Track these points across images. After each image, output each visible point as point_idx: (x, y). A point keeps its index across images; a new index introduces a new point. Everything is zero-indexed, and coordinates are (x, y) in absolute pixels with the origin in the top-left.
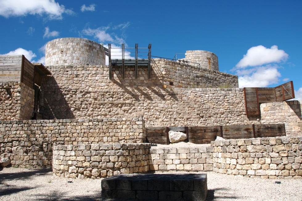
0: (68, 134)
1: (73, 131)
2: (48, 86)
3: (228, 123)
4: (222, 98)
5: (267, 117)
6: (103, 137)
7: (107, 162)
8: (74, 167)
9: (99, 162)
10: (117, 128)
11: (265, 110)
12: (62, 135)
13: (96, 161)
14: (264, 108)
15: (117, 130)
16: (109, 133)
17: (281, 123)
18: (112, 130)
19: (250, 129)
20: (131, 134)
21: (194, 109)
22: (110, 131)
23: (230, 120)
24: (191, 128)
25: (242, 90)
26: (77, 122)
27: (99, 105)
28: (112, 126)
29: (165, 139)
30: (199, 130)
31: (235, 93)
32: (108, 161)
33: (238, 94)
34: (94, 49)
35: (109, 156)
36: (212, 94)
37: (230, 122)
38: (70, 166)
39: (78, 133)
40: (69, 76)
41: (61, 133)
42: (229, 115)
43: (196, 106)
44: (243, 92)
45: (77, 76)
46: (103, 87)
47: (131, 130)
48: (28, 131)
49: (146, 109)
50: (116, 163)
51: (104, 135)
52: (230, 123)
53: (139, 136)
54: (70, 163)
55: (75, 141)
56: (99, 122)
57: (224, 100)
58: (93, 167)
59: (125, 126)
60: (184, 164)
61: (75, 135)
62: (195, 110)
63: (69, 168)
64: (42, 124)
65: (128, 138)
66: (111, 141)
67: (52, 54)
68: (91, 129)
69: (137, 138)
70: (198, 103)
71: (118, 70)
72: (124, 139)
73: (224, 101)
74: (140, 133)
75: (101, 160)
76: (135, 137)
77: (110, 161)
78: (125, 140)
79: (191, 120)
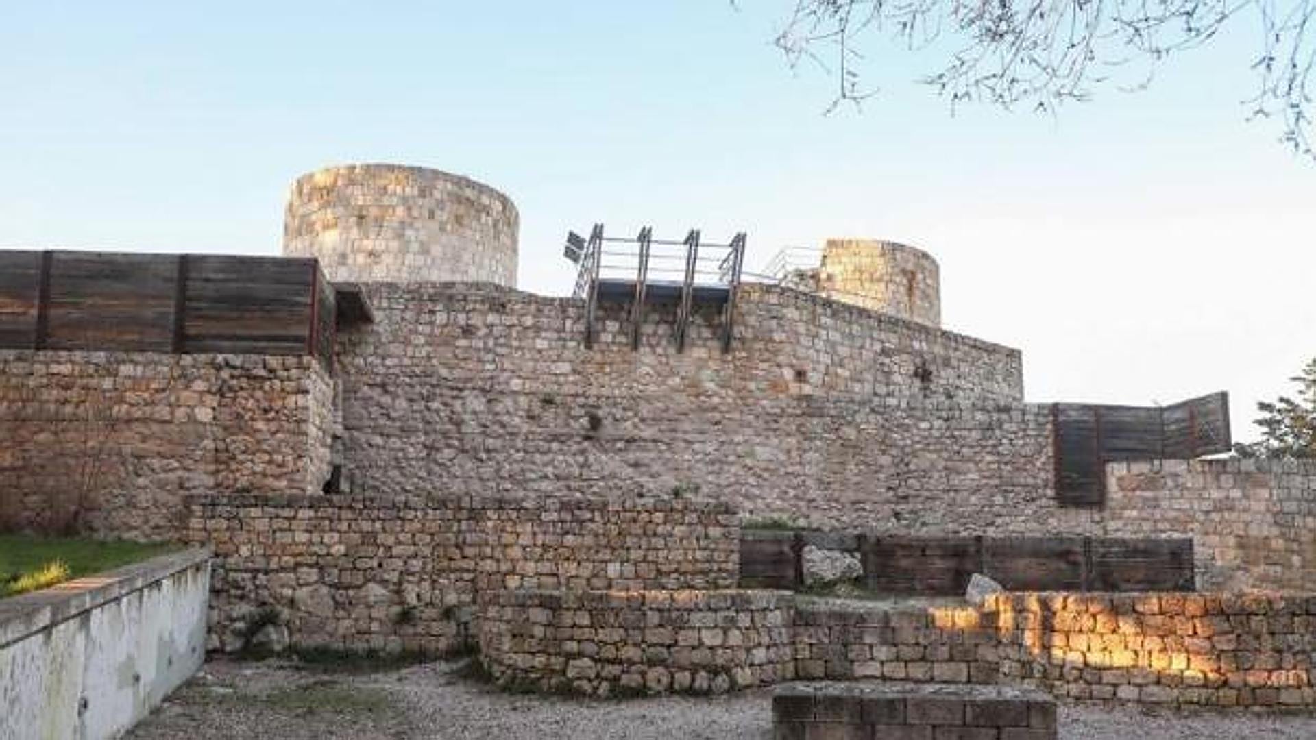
0: (488, 551)
1: (508, 538)
2: (360, 361)
3: (992, 524)
4: (975, 435)
5: (1127, 513)
6: (606, 562)
7: (694, 648)
8: (586, 662)
9: (669, 647)
10: (655, 535)
11: (1125, 484)
12: (469, 551)
13: (662, 645)
14: (1120, 479)
15: (653, 540)
16: (628, 549)
17: (1176, 535)
18: (635, 540)
19: (1075, 553)
20: (699, 554)
21: (876, 472)
22: (629, 544)
23: (1000, 515)
24: (879, 540)
25: (1046, 412)
26: (518, 510)
27: (545, 440)
28: (637, 529)
29: (791, 573)
30: (903, 547)
31: (1023, 421)
32: (696, 643)
33: (1032, 425)
34: (483, 216)
35: (700, 629)
36: (940, 422)
37: (999, 521)
38: (570, 656)
39: (524, 548)
40: (437, 331)
41: (464, 542)
42: (999, 499)
43: (885, 460)
44: (1051, 418)
45: (468, 331)
46: (562, 379)
47: (703, 543)
48: (352, 534)
49: (712, 463)
50: (720, 651)
51: (607, 557)
52: (997, 527)
53: (726, 562)
54: (572, 646)
55: (513, 572)
56: (592, 511)
57: (984, 443)
58: (652, 663)
59: (679, 530)
60: (906, 662)
61: (516, 552)
62: (882, 476)
63: (567, 663)
64: (399, 510)
65: (690, 567)
66: (632, 575)
67: (318, 227)
68: (567, 533)
69: (720, 570)
70: (894, 452)
71: (616, 319)
72: (676, 571)
73: (984, 447)
74: (732, 551)
75: (676, 641)
76: (715, 567)
77: (701, 644)
78: (681, 574)
79: (864, 510)
